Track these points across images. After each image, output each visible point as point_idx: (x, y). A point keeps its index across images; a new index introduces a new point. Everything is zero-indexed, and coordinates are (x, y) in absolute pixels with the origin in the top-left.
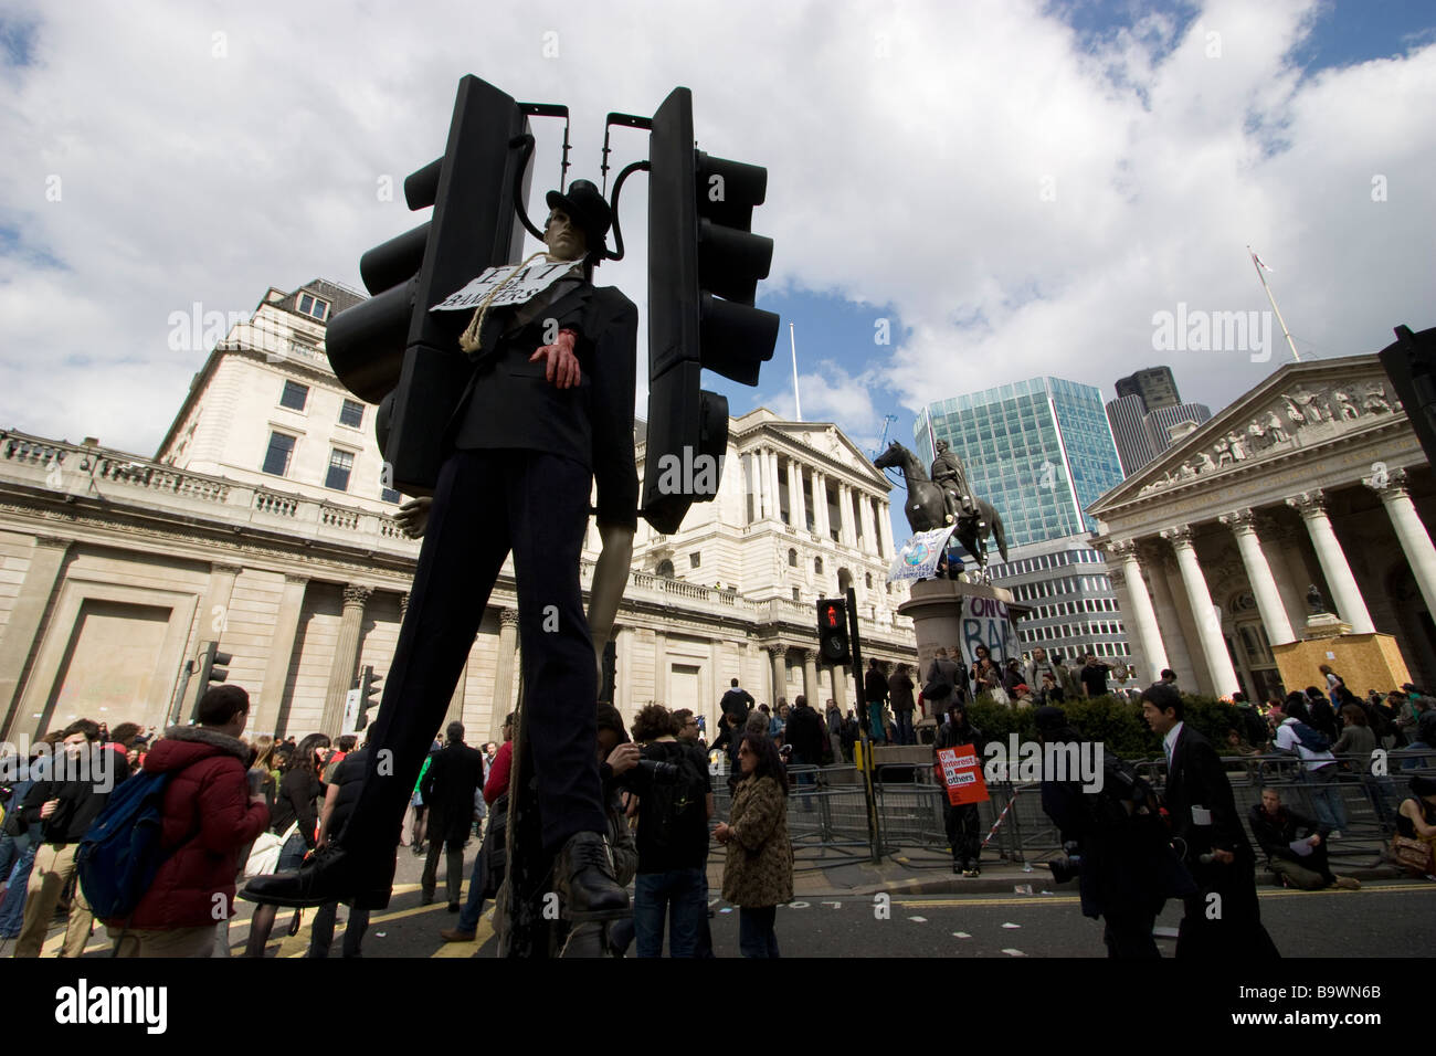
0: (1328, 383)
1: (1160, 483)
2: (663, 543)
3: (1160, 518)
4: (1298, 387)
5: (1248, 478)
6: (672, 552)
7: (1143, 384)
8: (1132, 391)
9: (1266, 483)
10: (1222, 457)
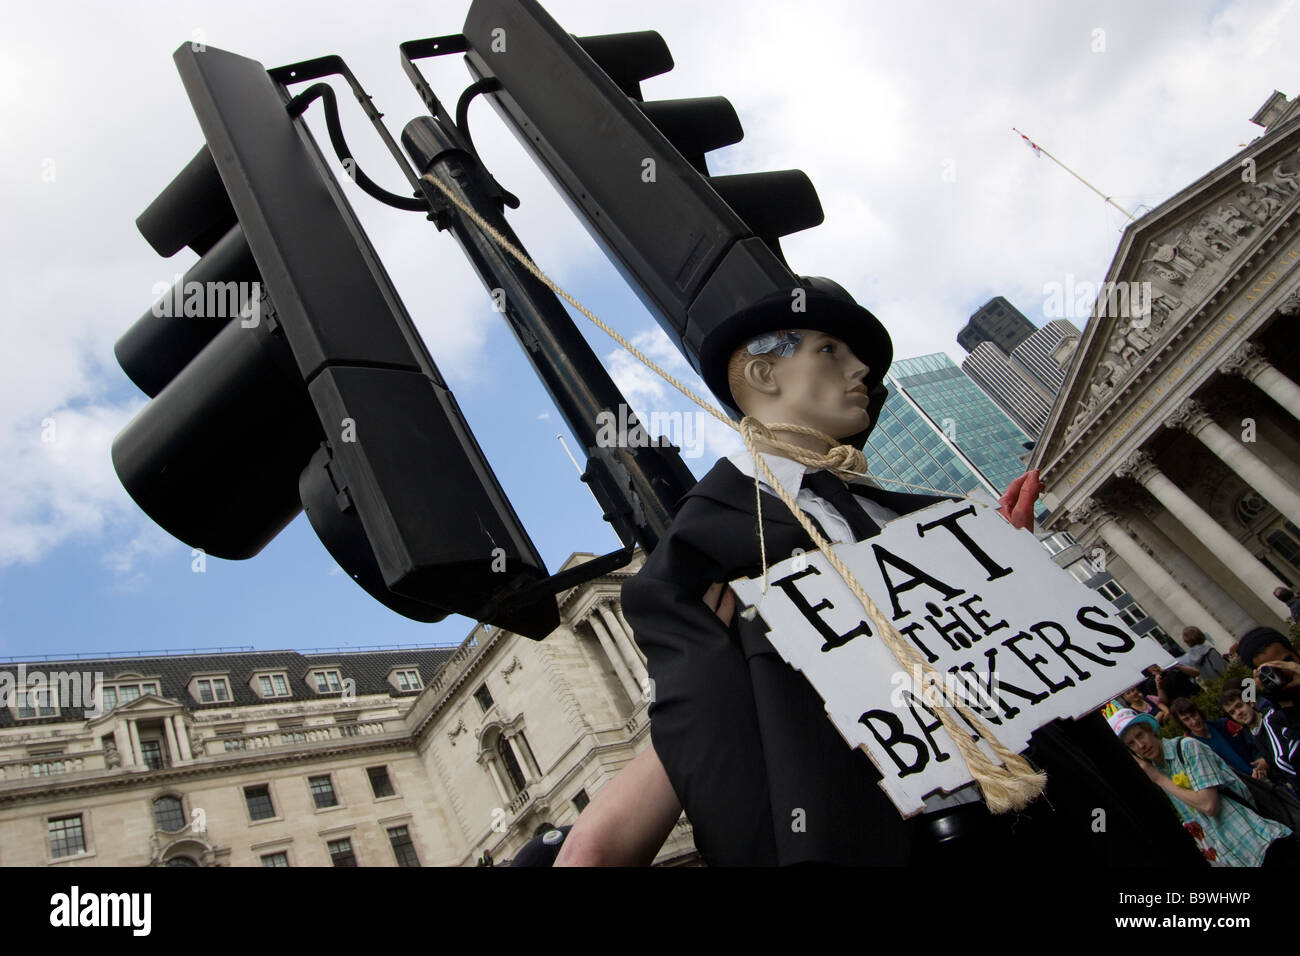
0: (1179, 228)
1: (1079, 417)
2: (526, 805)
3: (1103, 457)
4: (1153, 245)
5: (1165, 366)
6: (546, 811)
7: (985, 327)
8: (978, 340)
9: (1187, 362)
10: (1125, 355)
